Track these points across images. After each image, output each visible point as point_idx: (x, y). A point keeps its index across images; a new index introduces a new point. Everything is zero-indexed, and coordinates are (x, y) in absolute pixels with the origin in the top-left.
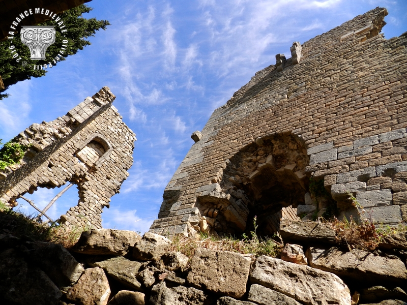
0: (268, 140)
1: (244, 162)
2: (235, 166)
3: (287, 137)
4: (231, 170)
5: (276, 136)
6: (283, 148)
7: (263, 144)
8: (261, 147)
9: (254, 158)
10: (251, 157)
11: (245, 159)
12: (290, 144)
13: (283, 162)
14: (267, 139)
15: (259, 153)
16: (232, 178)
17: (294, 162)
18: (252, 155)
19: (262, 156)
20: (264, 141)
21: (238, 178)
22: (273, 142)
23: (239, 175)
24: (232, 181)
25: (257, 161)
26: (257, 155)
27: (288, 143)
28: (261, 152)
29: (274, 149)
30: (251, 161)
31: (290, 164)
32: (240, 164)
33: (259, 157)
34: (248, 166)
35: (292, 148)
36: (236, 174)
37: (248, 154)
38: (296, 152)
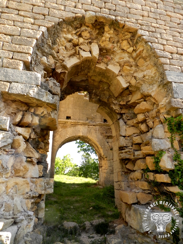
0: (102, 22)
1: (63, 39)
2: (51, 41)
3: (126, 33)
4: (46, 46)
5: (114, 24)
6: (113, 43)
7: (92, 24)
8: (88, 27)
9: (75, 38)
10: (72, 34)
11: (65, 35)
12: (125, 43)
13: (107, 58)
14: (102, 20)
15: (83, 34)
16: (44, 59)
17: (118, 65)
18: (74, 32)
19: (87, 41)
20: (96, 21)
21: (52, 61)
22: (107, 28)
23: (54, 57)
24: (44, 64)
25: (78, 45)
26: (80, 36)
27: (122, 40)
28: (86, 34)
29: (104, 38)
30: (70, 41)
31: (114, 65)
32: (58, 40)
33: (81, 40)
34: (65, 47)
35: (125, 48)
36: (50, 54)
37: (71, 29)
38: (126, 55)
